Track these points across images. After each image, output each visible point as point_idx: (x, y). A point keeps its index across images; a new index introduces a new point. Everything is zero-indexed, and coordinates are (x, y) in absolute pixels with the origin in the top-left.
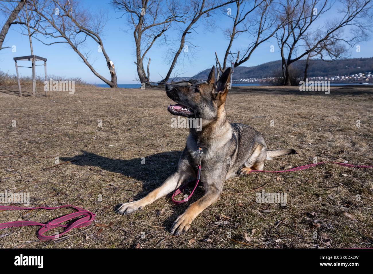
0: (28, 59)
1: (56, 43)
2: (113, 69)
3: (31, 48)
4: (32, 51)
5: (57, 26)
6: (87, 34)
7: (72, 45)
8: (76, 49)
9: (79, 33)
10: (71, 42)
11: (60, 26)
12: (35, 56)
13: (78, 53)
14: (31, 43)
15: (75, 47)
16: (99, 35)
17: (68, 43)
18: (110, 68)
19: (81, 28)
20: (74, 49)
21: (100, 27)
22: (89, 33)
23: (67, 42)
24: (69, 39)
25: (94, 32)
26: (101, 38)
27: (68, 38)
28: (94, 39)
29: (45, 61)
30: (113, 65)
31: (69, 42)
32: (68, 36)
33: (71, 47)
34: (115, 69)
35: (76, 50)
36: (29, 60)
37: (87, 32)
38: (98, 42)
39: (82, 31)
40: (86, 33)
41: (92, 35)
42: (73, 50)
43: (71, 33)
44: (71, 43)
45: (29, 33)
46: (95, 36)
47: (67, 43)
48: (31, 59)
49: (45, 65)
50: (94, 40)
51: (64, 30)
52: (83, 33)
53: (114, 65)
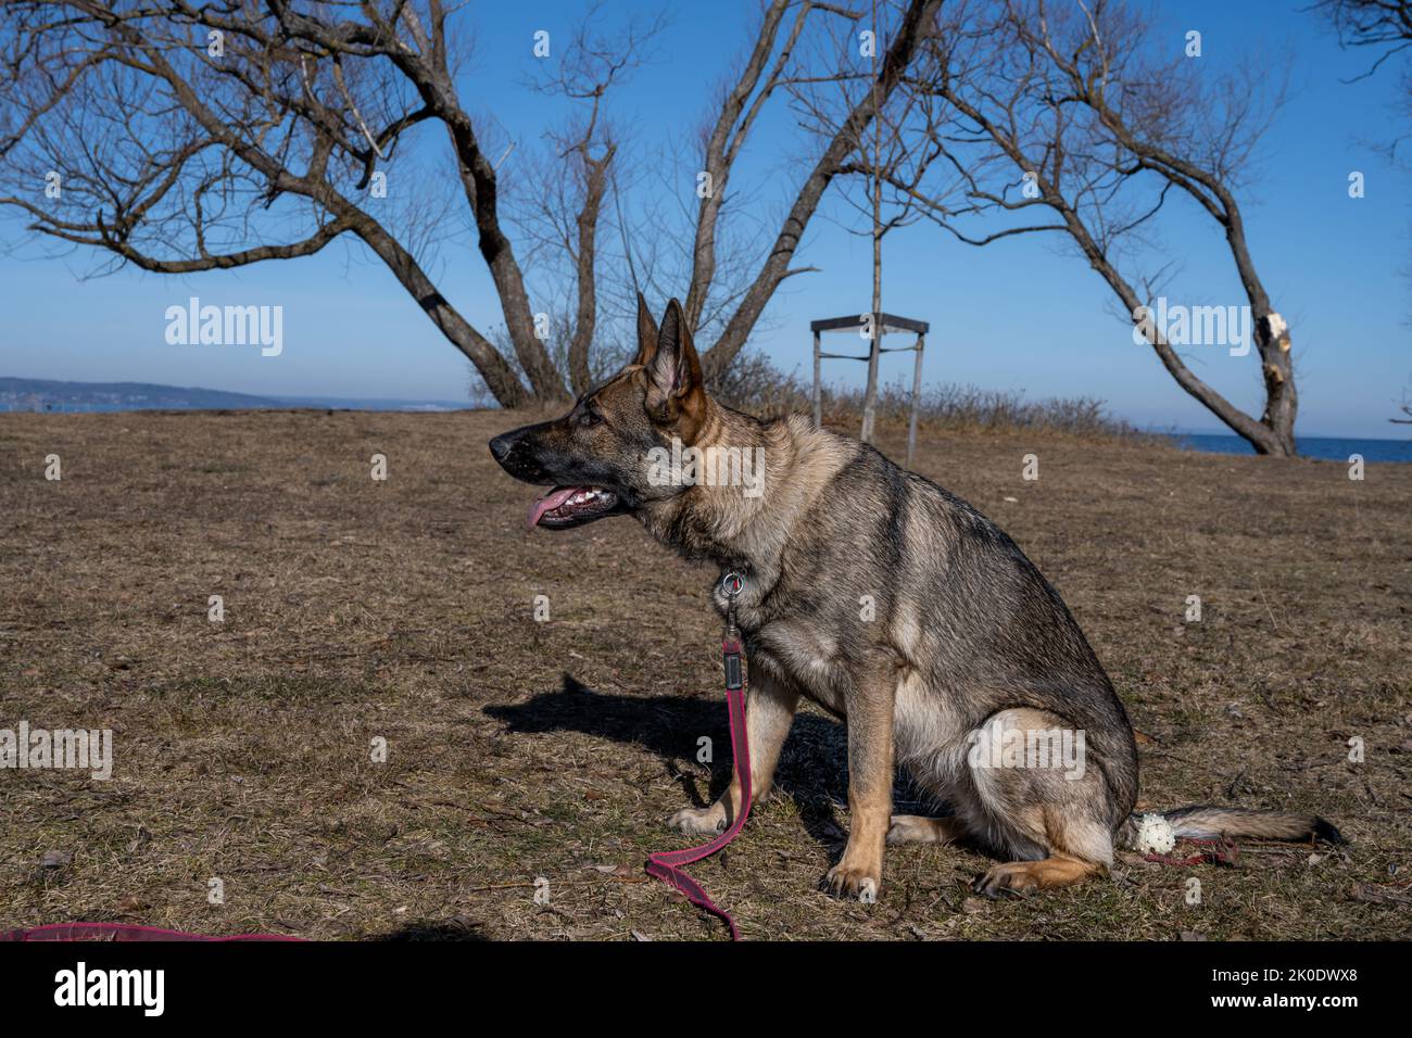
1: (1011, 232)
2: (1281, 358)
3: (875, 282)
4: (876, 295)
5: (1026, 153)
6: (1172, 179)
7: (1083, 240)
8: (1103, 259)
9: (1132, 177)
10: (1081, 226)
11: (1045, 149)
12: (884, 315)
13: (1106, 275)
14: (877, 263)
15: (1097, 250)
16: (1226, 183)
17: (1068, 230)
18: (1267, 350)
19: (1140, 151)
20: (1091, 257)
21: (1238, 138)
22: (1182, 175)
23: (1061, 228)
24: (1074, 211)
25: (1205, 168)
26: (1237, 196)
27: (1072, 207)
28: (1204, 201)
29: (921, 334)
30: (1285, 335)
31: (1073, 226)
32: (1069, 197)
33: (1080, 251)
34: (1293, 355)
35: (1099, 263)
36: (866, 329)
37: (1171, 171)
38: (1219, 218)
39: (1148, 167)
40: (1166, 174)
41: (1197, 184)
42: (1087, 264)
43: (1085, 184)
44: (1081, 233)
45: (876, 227)
46: (1208, 185)
47: (1064, 233)
49: (919, 348)
50: (1201, 207)
51: (1056, 174)
52: (1152, 171)
53: (1291, 335)
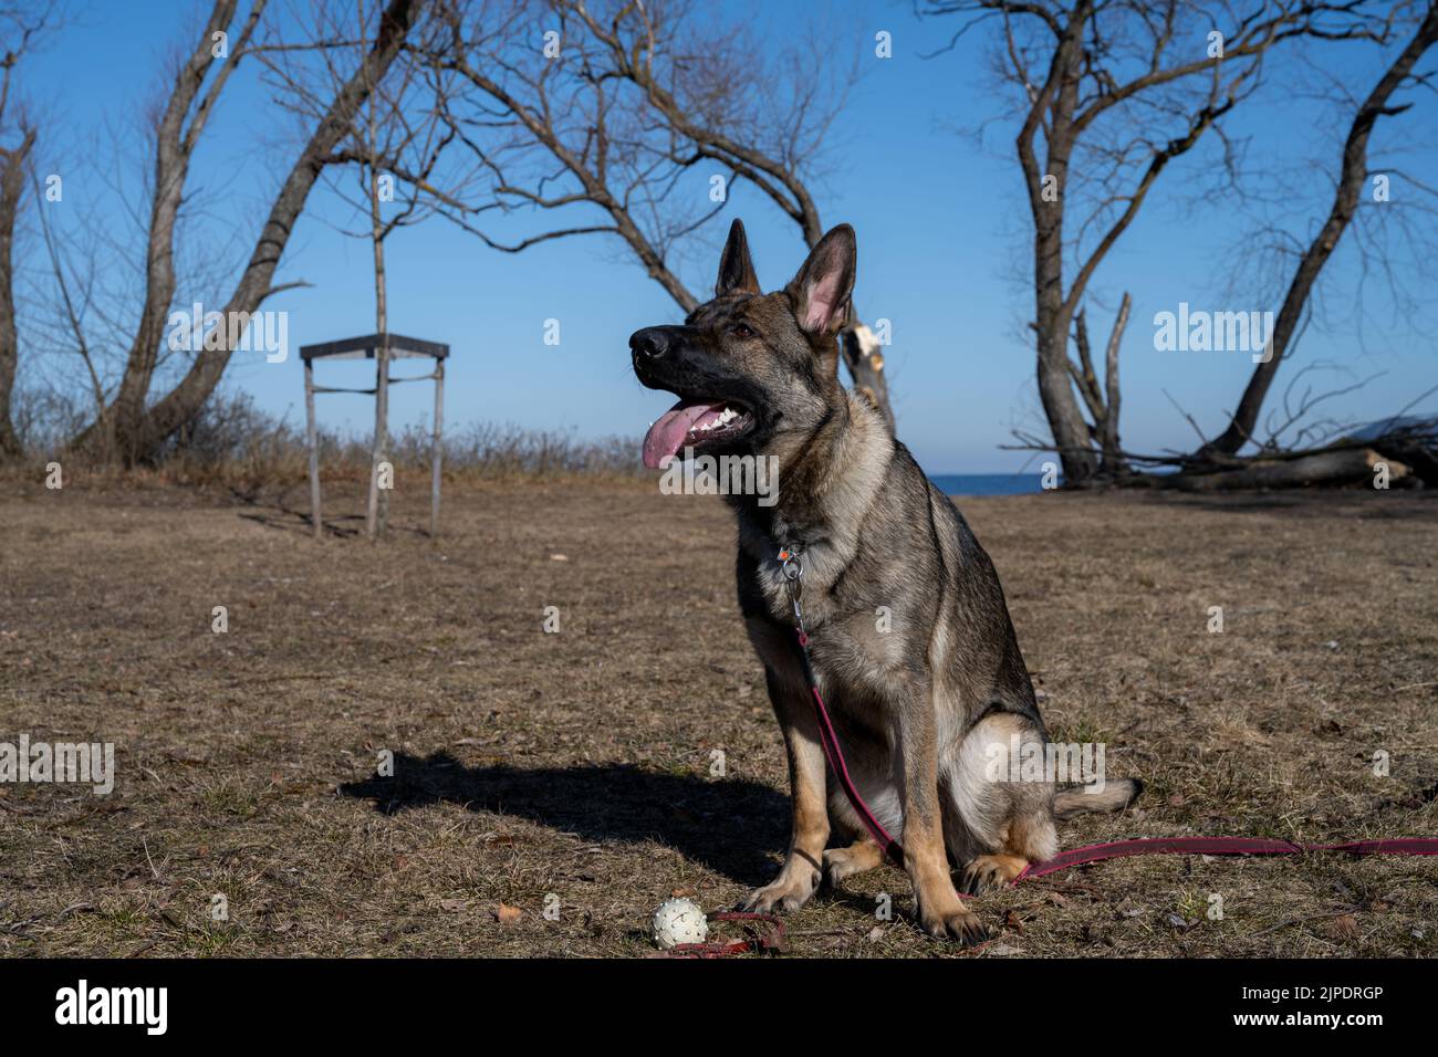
0: (362, 353)
1: (552, 236)
2: (873, 377)
3: (378, 295)
4: (381, 312)
5: (563, 139)
6: (738, 170)
7: (637, 244)
8: (661, 266)
9: (692, 168)
10: (634, 227)
11: (586, 135)
12: (392, 336)
13: (666, 285)
14: (380, 271)
15: (654, 256)
16: (798, 175)
17: (619, 231)
18: (858, 370)
19: (699, 137)
20: (648, 264)
21: (808, 121)
22: (747, 165)
23: (610, 229)
24: (624, 210)
25: (774, 156)
26: (812, 189)
27: (622, 204)
28: (775, 195)
29: (440, 359)
30: (877, 351)
31: (624, 226)
32: (617, 192)
33: (635, 257)
34: (887, 374)
35: (657, 271)
36: (370, 355)
37: (735, 160)
38: (794, 215)
39: (709, 155)
40: (729, 164)
41: (765, 176)
42: (643, 272)
43: (635, 177)
44: (634, 235)
45: (376, 226)
46: (779, 177)
47: (614, 235)
48: (376, 351)
49: (439, 376)
50: (772, 202)
51: (600, 164)
52: (713, 161)
53: (884, 352)
